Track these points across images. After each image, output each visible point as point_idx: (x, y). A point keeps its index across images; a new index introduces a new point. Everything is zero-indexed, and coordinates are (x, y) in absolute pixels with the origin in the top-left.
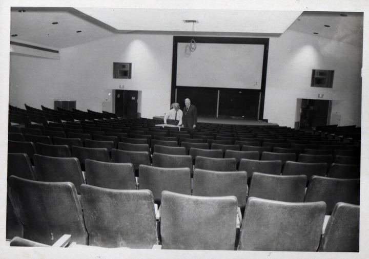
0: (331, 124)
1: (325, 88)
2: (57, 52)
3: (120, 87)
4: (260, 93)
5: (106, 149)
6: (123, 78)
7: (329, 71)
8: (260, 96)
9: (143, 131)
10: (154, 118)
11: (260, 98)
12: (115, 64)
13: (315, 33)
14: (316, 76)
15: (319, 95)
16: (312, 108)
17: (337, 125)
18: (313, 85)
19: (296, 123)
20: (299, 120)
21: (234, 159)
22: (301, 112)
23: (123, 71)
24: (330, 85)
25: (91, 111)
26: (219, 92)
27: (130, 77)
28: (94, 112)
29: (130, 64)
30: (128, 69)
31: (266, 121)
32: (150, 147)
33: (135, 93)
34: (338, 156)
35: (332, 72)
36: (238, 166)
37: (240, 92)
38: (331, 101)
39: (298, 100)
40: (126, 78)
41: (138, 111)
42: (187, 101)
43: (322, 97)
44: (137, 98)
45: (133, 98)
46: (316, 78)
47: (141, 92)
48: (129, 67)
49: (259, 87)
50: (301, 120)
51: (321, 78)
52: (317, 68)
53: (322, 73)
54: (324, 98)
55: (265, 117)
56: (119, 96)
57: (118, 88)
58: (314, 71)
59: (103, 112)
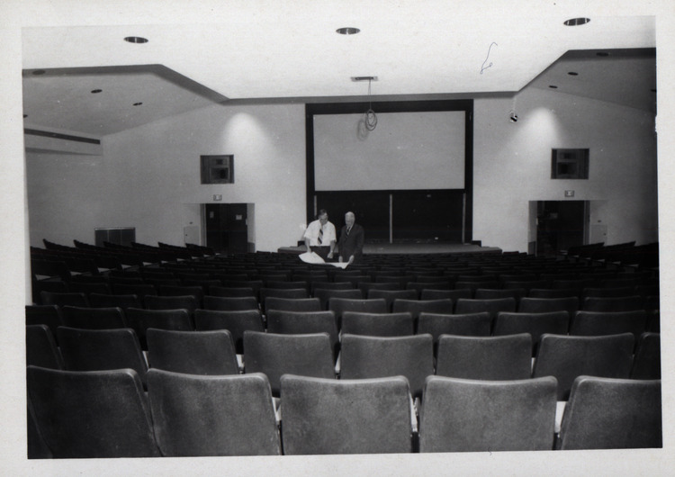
0: (591, 242)
1: (576, 181)
2: (97, 142)
3: (215, 199)
4: (465, 195)
5: (185, 311)
6: (219, 182)
7: (580, 150)
8: (464, 200)
9: (246, 275)
10: (279, 250)
11: (464, 203)
12: (203, 158)
13: (551, 87)
14: (559, 160)
15: (566, 193)
16: (555, 216)
17: (603, 244)
18: (554, 176)
19: (531, 245)
20: (535, 239)
21: (408, 314)
22: (537, 223)
23: (218, 169)
24: (583, 174)
25: (166, 245)
26: (391, 197)
27: (232, 181)
28: (171, 247)
29: (231, 157)
30: (228, 166)
31: (479, 243)
32: (259, 301)
33: (243, 209)
34: (588, 298)
35: (586, 152)
36: (415, 326)
37: (429, 196)
38: (588, 202)
39: (531, 203)
40: (225, 183)
41: (249, 241)
42: (350, 216)
43: (573, 196)
44: (245, 216)
45: (239, 218)
46: (560, 164)
47: (253, 205)
48: (228, 163)
49: (460, 185)
50: (538, 239)
51: (567, 163)
52: (558, 145)
53: (567, 154)
54: (576, 198)
55: (475, 238)
56: (212, 215)
57: (211, 201)
58: (554, 152)
59: (187, 245)
